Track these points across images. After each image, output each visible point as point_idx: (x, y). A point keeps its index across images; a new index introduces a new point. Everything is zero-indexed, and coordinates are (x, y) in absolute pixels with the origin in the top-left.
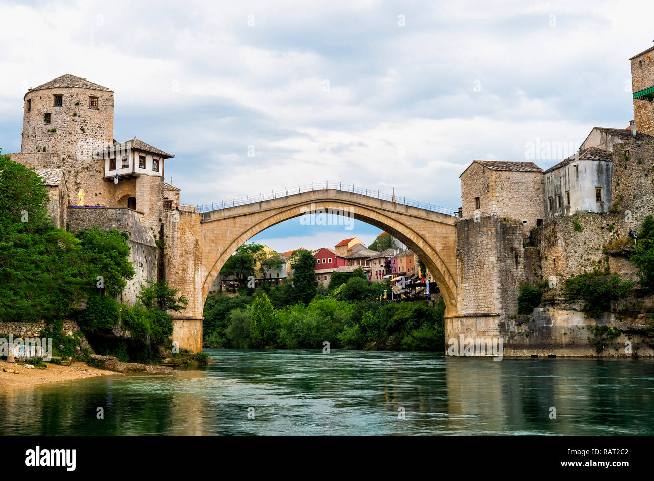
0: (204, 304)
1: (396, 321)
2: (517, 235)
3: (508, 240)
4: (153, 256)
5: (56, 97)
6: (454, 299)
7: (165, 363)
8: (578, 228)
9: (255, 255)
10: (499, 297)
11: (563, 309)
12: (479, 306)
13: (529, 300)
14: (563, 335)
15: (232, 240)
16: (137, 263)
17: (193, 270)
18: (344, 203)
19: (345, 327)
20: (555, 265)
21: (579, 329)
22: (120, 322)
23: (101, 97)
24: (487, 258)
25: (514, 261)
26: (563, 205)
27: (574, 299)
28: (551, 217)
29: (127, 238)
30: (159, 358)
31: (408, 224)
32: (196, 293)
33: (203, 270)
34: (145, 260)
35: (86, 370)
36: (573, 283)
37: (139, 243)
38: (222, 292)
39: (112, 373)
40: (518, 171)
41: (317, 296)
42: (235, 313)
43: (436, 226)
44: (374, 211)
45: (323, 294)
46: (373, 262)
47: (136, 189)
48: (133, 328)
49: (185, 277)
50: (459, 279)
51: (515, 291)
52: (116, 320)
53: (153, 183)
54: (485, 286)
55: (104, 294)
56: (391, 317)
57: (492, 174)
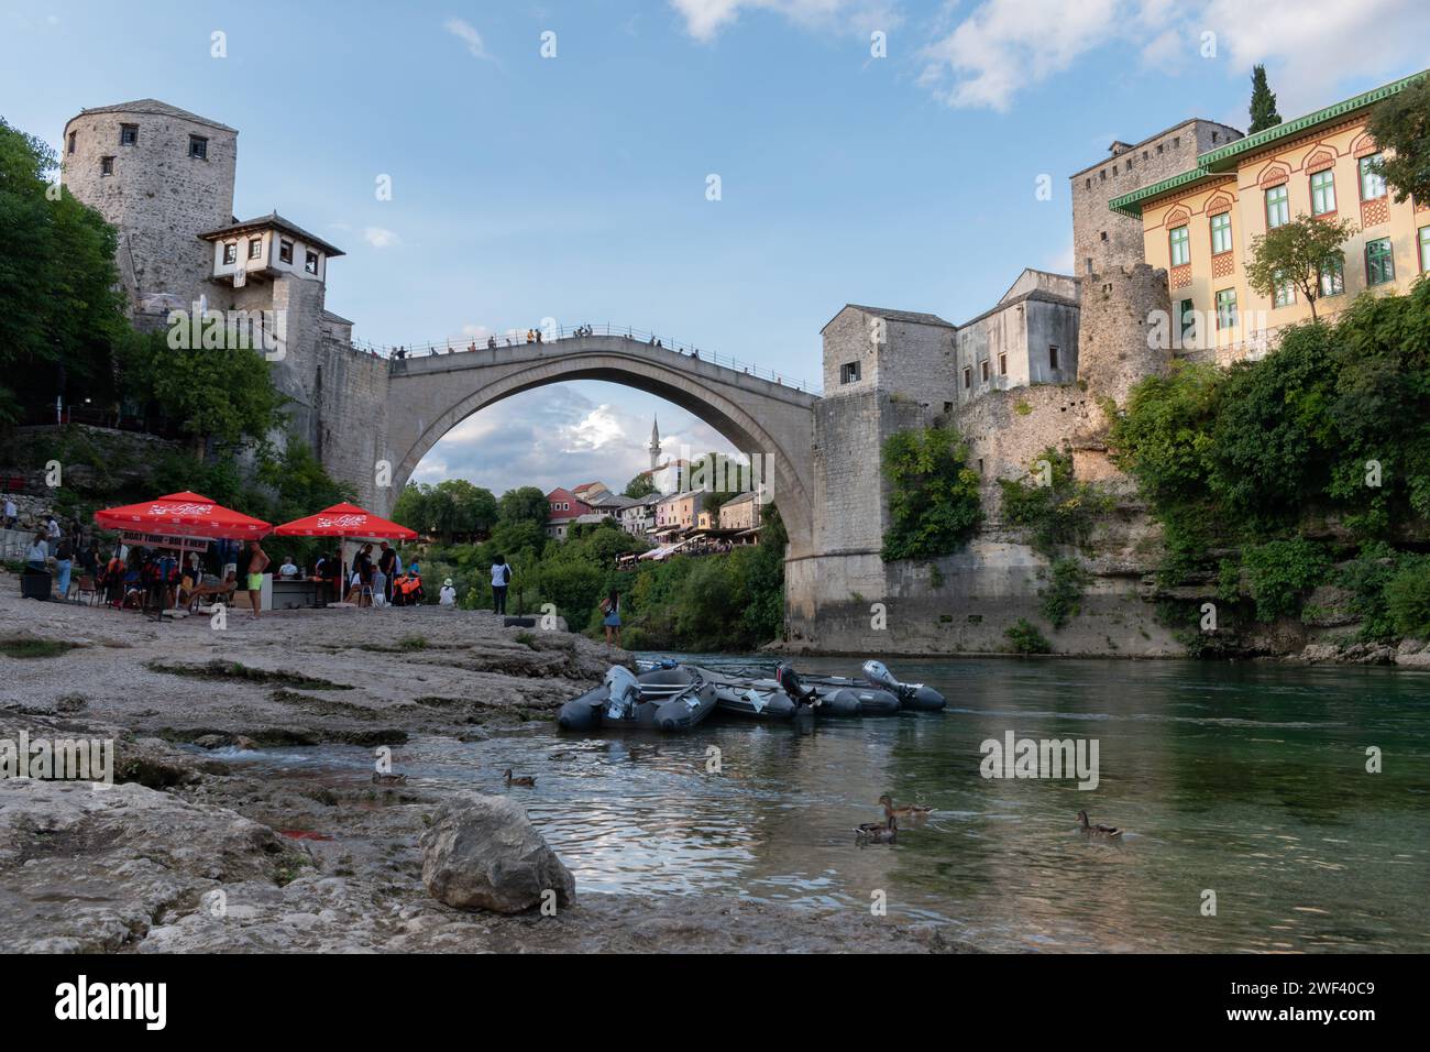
2: (918, 422)
5: (126, 129)
8: (1023, 410)
11: (995, 541)
12: (849, 537)
14: (996, 582)
15: (443, 410)
17: (372, 456)
20: (981, 469)
21: (1023, 571)
26: (993, 376)
27: (1013, 524)
28: (968, 397)
31: (738, 401)
33: (390, 458)
40: (917, 323)
43: (783, 408)
44: (684, 377)
46: (627, 513)
47: (272, 299)
49: (358, 466)
50: (816, 494)
53: (306, 293)
54: (861, 505)
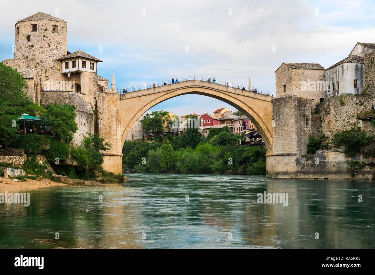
0: (122, 147)
1: (243, 158)
2: (308, 107)
3: (302, 110)
4: (91, 119)
5: (33, 26)
6: (271, 145)
7: (98, 180)
8: (342, 104)
9: (164, 118)
10: (296, 144)
11: (333, 151)
12: (285, 149)
13: (313, 146)
14: (333, 166)
15: (138, 110)
16: (81, 123)
17: (116, 127)
18: (205, 88)
19: (214, 161)
20: (329, 125)
21: (342, 163)
22: (70, 156)
23: (59, 25)
24: (289, 121)
25: (306, 123)
26: (335, 90)
27: (339, 145)
28: (328, 97)
29: (75, 109)
30: (95, 177)
31: (243, 101)
32: (118, 141)
33: (122, 127)
34: (86, 121)
35: (49, 183)
36: (338, 136)
37: (82, 111)
38: (144, 140)
39: (64, 185)
40: (309, 69)
41: (201, 142)
42: (151, 152)
43: (260, 102)
44: (223, 93)
45: (204, 141)
46: (235, 123)
47: (80, 80)
48: (78, 160)
49: (111, 131)
50: (274, 133)
51: (305, 140)
52: (67, 155)
53: (91, 77)
54: (288, 137)
55: (60, 141)
56: (241, 155)
57: (293, 71)
